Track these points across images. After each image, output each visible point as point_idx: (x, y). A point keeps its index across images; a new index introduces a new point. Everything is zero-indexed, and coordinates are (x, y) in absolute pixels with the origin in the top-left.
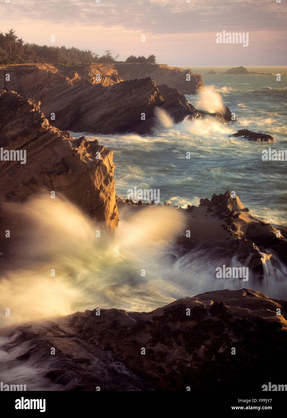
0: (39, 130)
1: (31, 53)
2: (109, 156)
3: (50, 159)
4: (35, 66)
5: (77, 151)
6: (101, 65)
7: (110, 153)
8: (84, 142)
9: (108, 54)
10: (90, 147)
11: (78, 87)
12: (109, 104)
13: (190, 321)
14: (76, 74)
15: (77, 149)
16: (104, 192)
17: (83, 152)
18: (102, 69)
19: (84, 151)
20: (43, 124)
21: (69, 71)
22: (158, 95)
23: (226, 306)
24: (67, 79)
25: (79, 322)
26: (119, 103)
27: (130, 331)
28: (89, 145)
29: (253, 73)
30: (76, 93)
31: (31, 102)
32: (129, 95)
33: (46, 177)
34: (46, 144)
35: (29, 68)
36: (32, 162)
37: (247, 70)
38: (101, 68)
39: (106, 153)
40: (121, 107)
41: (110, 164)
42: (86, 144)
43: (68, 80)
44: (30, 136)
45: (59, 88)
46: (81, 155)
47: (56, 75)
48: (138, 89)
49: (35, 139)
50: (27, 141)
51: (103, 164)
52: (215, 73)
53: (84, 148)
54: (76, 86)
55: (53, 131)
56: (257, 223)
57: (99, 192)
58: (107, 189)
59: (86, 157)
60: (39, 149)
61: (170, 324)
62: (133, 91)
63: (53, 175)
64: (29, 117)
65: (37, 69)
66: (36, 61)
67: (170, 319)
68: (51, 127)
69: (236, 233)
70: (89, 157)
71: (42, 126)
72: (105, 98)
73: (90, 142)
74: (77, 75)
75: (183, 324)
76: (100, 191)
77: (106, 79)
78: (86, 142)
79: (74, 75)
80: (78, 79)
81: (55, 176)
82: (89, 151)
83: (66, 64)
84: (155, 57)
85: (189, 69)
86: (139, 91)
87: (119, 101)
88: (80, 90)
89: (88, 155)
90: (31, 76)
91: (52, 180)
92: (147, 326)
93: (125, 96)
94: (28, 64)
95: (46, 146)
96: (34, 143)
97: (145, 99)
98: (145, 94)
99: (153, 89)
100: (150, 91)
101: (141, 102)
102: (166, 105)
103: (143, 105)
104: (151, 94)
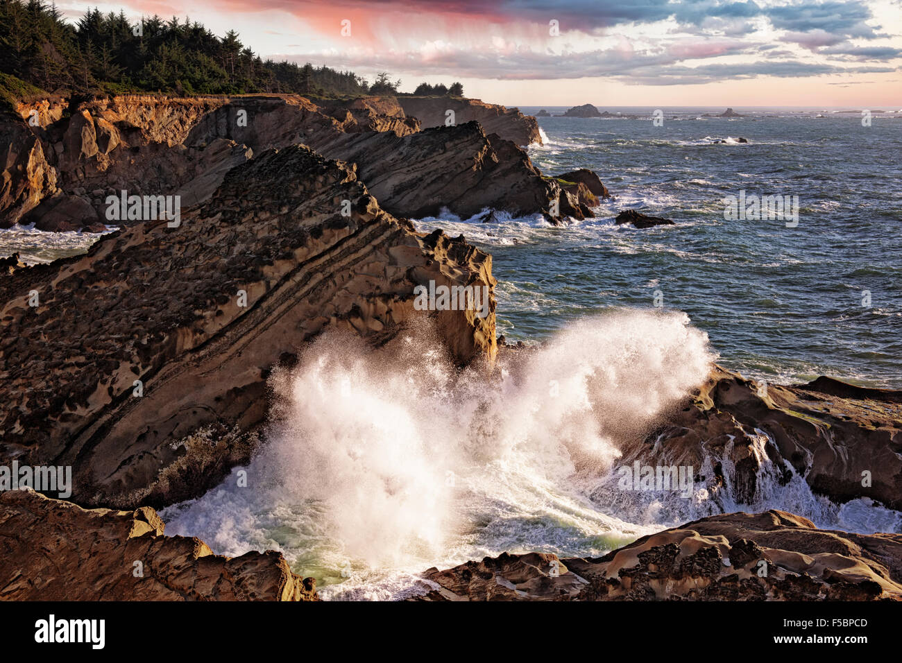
0: (362, 217)
1: (267, 75)
2: (485, 264)
3: (385, 270)
4: (279, 99)
5: (433, 256)
6: (377, 99)
7: (487, 260)
8: (441, 239)
9: (383, 81)
10: (453, 249)
11: (354, 137)
12: (409, 166)
13: (693, 577)
14: (348, 114)
15: (431, 253)
16: (481, 330)
17: (442, 258)
18: (379, 106)
19: (444, 255)
20: (369, 206)
21: (337, 108)
22: (490, 151)
23: (759, 548)
24: (335, 122)
25: (476, 583)
26: (425, 165)
27: (578, 596)
28: (451, 245)
29: (606, 114)
30: (351, 147)
31: (341, 165)
32: (441, 151)
33: (380, 303)
34: (376, 242)
35: (269, 101)
36: (350, 276)
37: (599, 109)
38: (378, 104)
39: (481, 258)
40: (430, 172)
41: (487, 278)
42: (447, 242)
43: (336, 125)
44: (347, 228)
45: (322, 138)
46: (441, 262)
47: (316, 114)
48: (457, 142)
49: (357, 233)
50: (342, 237)
51: (479, 280)
52: (549, 115)
53: (443, 251)
54: (351, 135)
55: (387, 220)
56: (730, 380)
57: (473, 330)
58: (486, 326)
59: (450, 267)
60: (363, 251)
61: (654, 584)
62: (449, 145)
63: (392, 300)
64: (340, 193)
65: (283, 104)
66: (275, 89)
67: (652, 573)
68: (382, 212)
69: (699, 399)
70: (454, 267)
71: (368, 211)
72: (402, 157)
73: (453, 240)
74: (349, 116)
75: (679, 583)
76: (475, 329)
77: (397, 124)
78: (445, 239)
79: (346, 115)
80: (352, 122)
81: (396, 301)
82: (451, 255)
83: (322, 95)
84: (462, 86)
85: (516, 108)
86: (458, 144)
87: (426, 162)
88: (360, 141)
89: (451, 263)
90: (272, 116)
91: (391, 310)
92: (611, 588)
93: (435, 154)
94: (265, 95)
95: (375, 247)
96: (353, 241)
97: (469, 159)
98: (467, 150)
99: (481, 141)
100: (477, 145)
101: (462, 165)
102: (503, 170)
103: (465, 168)
104: (477, 150)
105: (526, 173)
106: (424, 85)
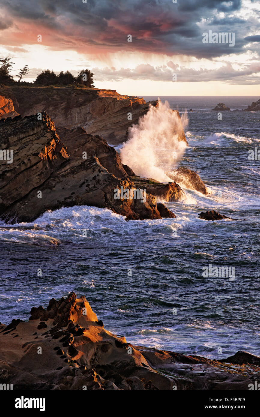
22: (58, 146)
48: (21, 136)
69: (74, 359)
86: (22, 138)
97: (34, 155)
98: (33, 144)
99: (49, 135)
100: (44, 140)
101: (26, 161)
102: (72, 167)
103: (29, 165)
104: (43, 144)
105: (97, 170)
106: (47, 72)
